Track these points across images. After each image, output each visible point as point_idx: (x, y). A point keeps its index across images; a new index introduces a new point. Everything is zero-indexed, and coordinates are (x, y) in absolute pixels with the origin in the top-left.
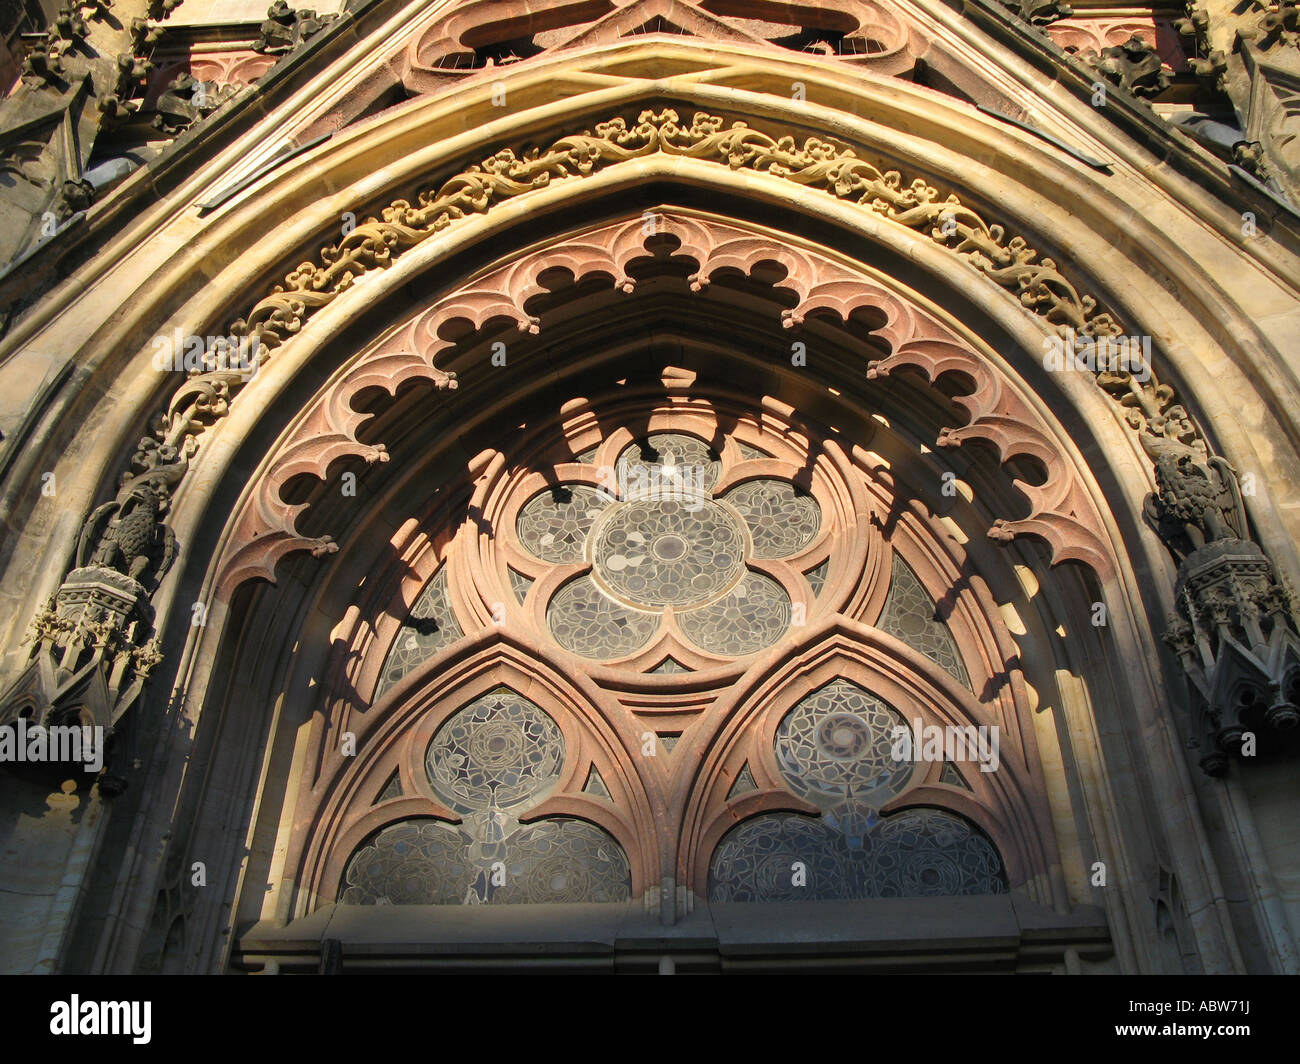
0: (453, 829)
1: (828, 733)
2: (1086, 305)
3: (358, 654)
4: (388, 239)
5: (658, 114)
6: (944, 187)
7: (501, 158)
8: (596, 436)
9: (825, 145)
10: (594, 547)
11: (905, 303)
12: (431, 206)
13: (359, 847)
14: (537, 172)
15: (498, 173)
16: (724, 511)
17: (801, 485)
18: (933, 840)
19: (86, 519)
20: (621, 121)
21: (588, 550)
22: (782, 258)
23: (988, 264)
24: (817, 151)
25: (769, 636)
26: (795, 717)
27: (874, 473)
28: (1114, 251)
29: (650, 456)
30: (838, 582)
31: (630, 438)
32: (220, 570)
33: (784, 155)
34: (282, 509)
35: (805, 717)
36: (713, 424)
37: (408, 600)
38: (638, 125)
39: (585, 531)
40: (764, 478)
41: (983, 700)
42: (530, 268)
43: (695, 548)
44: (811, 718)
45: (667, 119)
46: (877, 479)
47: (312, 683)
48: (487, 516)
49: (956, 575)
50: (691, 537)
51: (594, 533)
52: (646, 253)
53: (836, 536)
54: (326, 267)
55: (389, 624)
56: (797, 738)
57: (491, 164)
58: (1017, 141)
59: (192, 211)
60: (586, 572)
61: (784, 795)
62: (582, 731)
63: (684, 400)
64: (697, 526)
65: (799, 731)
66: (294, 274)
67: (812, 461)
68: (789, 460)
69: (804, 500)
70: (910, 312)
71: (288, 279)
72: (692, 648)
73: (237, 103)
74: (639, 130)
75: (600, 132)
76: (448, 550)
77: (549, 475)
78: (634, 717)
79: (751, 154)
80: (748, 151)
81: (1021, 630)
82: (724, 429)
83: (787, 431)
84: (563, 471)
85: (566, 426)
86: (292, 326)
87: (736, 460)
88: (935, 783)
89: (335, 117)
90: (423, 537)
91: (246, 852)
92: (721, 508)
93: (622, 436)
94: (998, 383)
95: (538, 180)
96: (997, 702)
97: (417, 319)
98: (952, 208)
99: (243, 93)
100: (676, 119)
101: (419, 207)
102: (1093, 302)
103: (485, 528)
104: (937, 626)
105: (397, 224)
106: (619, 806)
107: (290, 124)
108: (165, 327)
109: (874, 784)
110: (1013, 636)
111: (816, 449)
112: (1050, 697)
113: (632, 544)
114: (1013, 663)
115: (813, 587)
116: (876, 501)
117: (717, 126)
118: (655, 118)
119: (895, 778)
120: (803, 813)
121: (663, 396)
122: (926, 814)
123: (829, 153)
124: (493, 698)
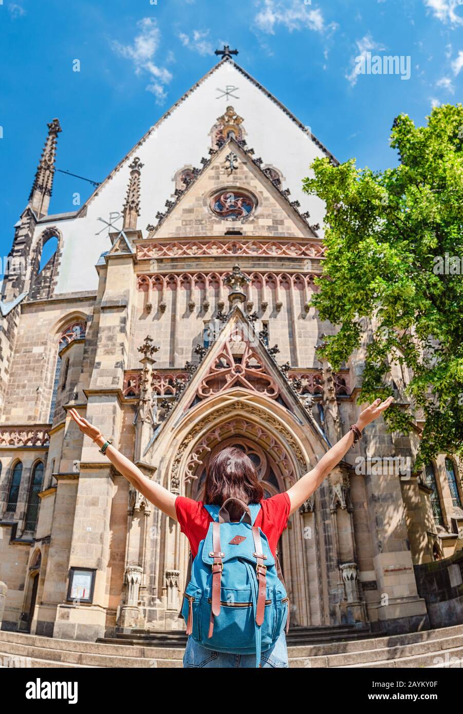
38: (235, 406)
75: (229, 407)
79: (252, 412)
98: (281, 427)
100: (241, 405)
102: (298, 446)
107: (183, 407)
117: (247, 407)
118: (238, 404)
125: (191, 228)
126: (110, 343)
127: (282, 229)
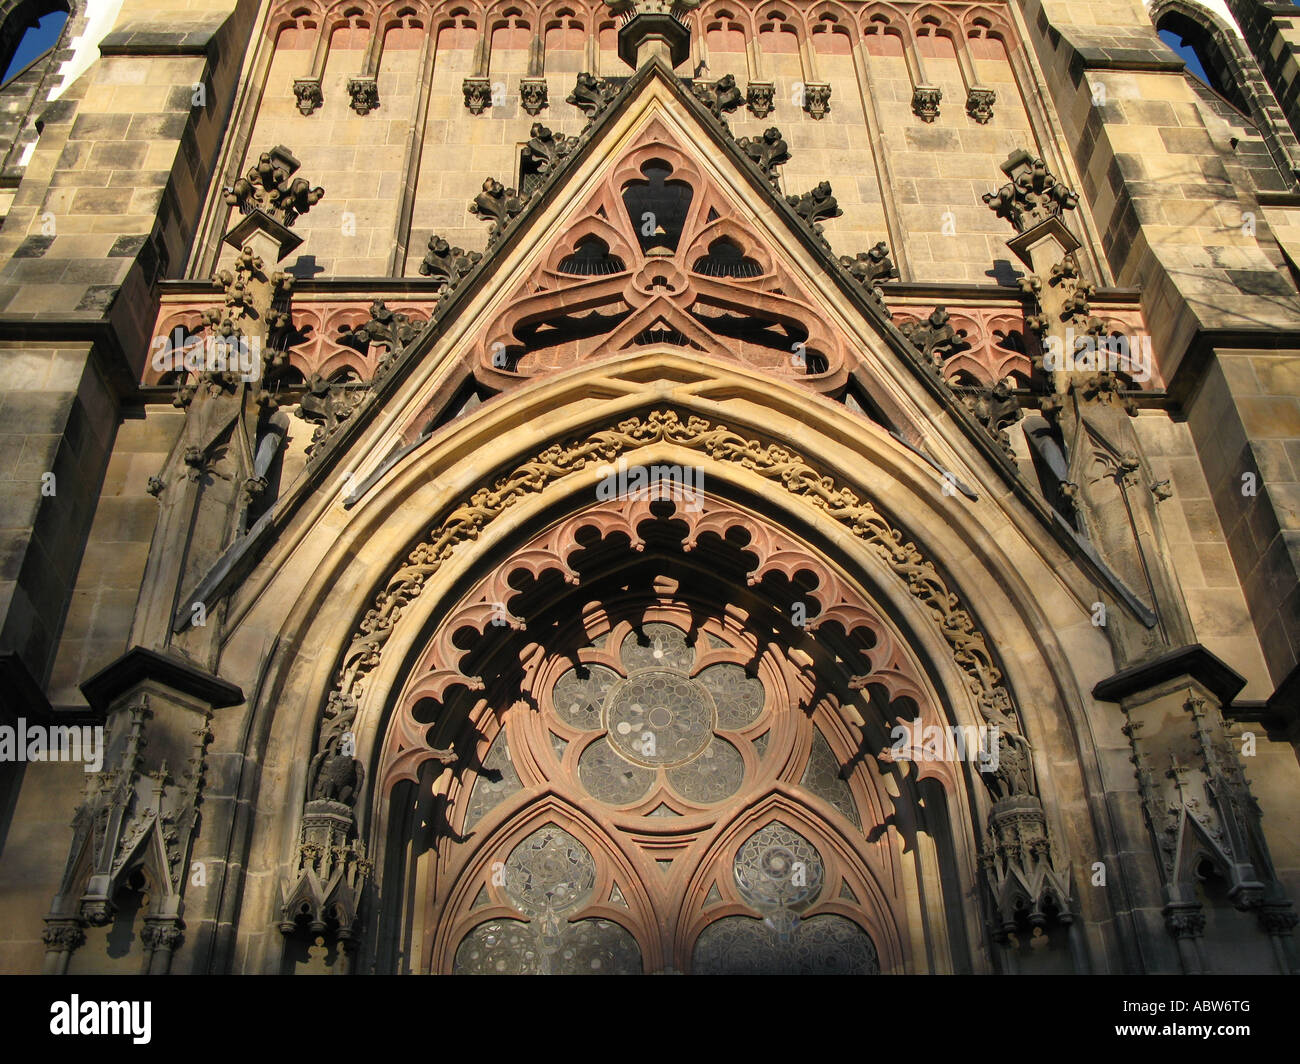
0: (525, 926)
1: (768, 861)
2: (952, 599)
3: (452, 802)
4: (476, 520)
5: (663, 414)
6: (863, 496)
7: (553, 451)
8: (606, 626)
9: (782, 452)
10: (608, 715)
11: (832, 572)
12: (504, 489)
13: (464, 939)
14: (576, 459)
15: (549, 463)
16: (698, 688)
17: (751, 671)
18: (834, 937)
19: (310, 763)
20: (636, 420)
21: (603, 717)
22: (747, 526)
23: (889, 556)
24: (775, 455)
25: (729, 788)
26: (746, 848)
27: (804, 669)
28: (974, 556)
29: (644, 641)
30: (777, 753)
31: (630, 627)
32: (383, 779)
33: (752, 453)
34: (417, 728)
35: (753, 848)
36: (689, 619)
37: (481, 756)
38: (648, 423)
39: (601, 701)
40: (725, 663)
41: (868, 840)
42: (570, 529)
43: (678, 717)
44: (757, 850)
45: (669, 418)
46: (804, 673)
47: (424, 824)
48: (534, 696)
49: (856, 750)
50: (675, 709)
51: (607, 704)
52: (651, 516)
53: (775, 713)
54: (435, 543)
55: (470, 775)
56: (748, 864)
57: (545, 455)
58: (915, 466)
59: (339, 504)
60: (603, 736)
61: (741, 906)
62: (608, 859)
63: (669, 601)
64: (679, 701)
65: (748, 859)
66: (415, 553)
67: (759, 655)
68: (744, 651)
69: (752, 682)
70: (835, 580)
71: (411, 557)
72: (679, 799)
73: (364, 409)
74: (649, 427)
75: (622, 428)
76: (506, 716)
77: (574, 658)
78: (642, 851)
79: (729, 451)
80: (728, 448)
81: (896, 793)
82: (697, 623)
83: (743, 630)
84: (583, 653)
85: (586, 621)
86: (415, 591)
87: (707, 650)
88: (836, 899)
89: (429, 410)
90: (490, 710)
91: (401, 955)
92: (695, 686)
93: (624, 627)
94: (891, 643)
95: (577, 464)
96: (878, 844)
97: (495, 572)
98: (867, 512)
99: (366, 401)
100: (676, 419)
101: (495, 491)
102: (956, 599)
103: (534, 705)
104: (841, 783)
105: (481, 508)
106: (634, 913)
107: (400, 420)
108: (329, 597)
109: (796, 897)
110: (892, 798)
111: (762, 647)
112: (911, 845)
113: (634, 713)
114: (891, 820)
115: (759, 750)
116: (804, 690)
117: (705, 427)
118: (660, 417)
119: (811, 893)
120: (751, 917)
121: (654, 599)
122: (831, 919)
123: (784, 458)
124: (545, 832)
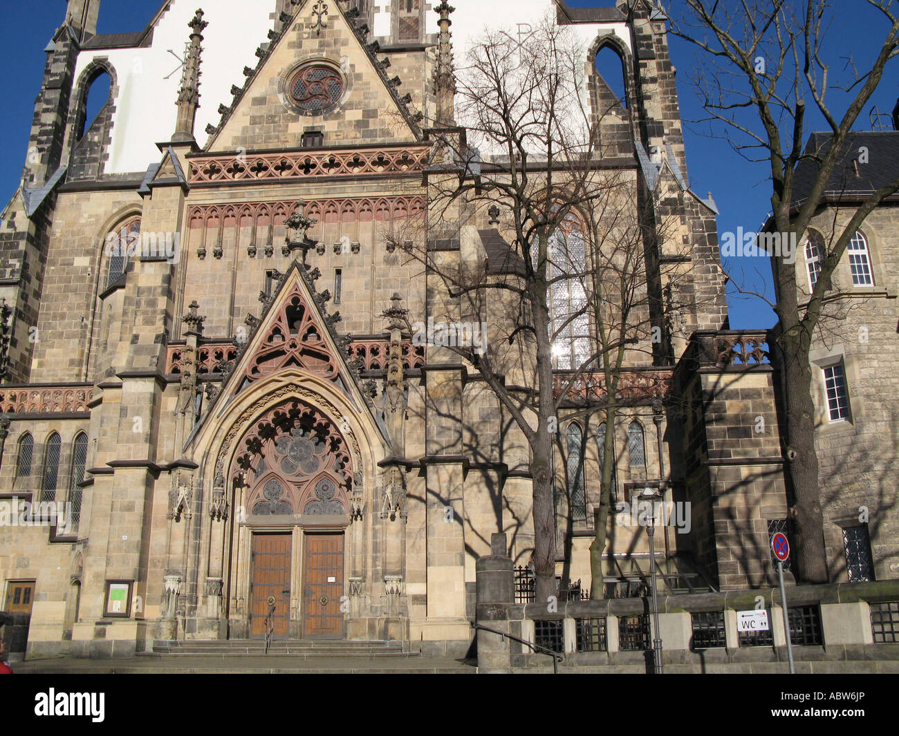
0: (268, 503)
4: (249, 415)
5: (292, 386)
10: (288, 450)
12: (254, 407)
15: (266, 400)
18: (336, 506)
19: (214, 479)
20: (286, 387)
22: (313, 413)
25: (315, 469)
26: (318, 484)
38: (289, 388)
43: (305, 451)
51: (288, 447)
54: (239, 423)
56: (318, 488)
57: (264, 398)
59: (216, 417)
60: (287, 456)
66: (235, 426)
70: (332, 428)
75: (282, 390)
79: (308, 395)
86: (235, 435)
88: (337, 497)
95: (272, 399)
100: (295, 387)
106: (291, 500)
107: (229, 392)
109: (329, 496)
117: (302, 389)
119: (332, 495)
120: (318, 501)
121: (293, 426)
122: (335, 502)
124: (273, 480)
125: (260, 129)
126: (150, 309)
127: (374, 124)
